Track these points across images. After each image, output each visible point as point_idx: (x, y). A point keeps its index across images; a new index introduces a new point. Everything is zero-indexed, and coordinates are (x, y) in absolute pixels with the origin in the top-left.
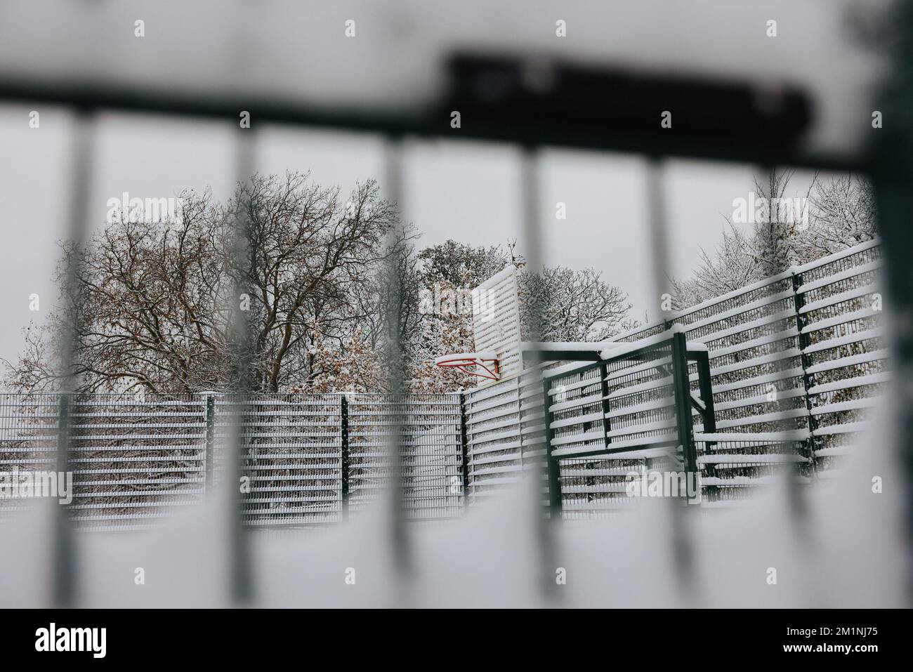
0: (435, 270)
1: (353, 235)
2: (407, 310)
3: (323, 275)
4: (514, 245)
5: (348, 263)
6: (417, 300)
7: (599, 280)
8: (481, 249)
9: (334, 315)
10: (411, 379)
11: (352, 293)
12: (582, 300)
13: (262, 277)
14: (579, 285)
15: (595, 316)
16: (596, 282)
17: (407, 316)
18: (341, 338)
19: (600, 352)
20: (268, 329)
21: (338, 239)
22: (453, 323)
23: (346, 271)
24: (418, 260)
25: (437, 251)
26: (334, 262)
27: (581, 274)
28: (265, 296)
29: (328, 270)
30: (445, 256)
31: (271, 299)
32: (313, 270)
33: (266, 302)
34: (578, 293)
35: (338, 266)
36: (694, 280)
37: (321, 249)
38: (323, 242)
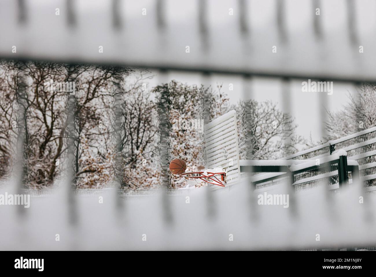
0: (163, 101)
1: (106, 76)
2: (144, 128)
3: (85, 103)
4: (221, 87)
5: (102, 95)
6: (150, 121)
7: (276, 108)
8: (195, 86)
9: (93, 131)
10: (151, 178)
11: (105, 116)
12: (264, 122)
13: (42, 105)
14: (262, 111)
15: (272, 133)
16: (274, 109)
17: (144, 132)
18: (98, 148)
19: (289, 166)
20: (47, 140)
21: (96, 79)
22: (179, 139)
23: (101, 100)
24: (151, 93)
25: (164, 87)
26: (93, 94)
27: (264, 104)
28: (45, 119)
29: (88, 100)
30: (170, 91)
31: (49, 120)
32: (79, 100)
33: (45, 122)
34: (261, 117)
35: (96, 97)
36: (343, 111)
37: (84, 85)
38: (85, 81)
